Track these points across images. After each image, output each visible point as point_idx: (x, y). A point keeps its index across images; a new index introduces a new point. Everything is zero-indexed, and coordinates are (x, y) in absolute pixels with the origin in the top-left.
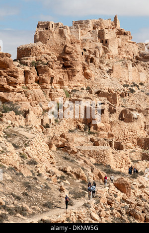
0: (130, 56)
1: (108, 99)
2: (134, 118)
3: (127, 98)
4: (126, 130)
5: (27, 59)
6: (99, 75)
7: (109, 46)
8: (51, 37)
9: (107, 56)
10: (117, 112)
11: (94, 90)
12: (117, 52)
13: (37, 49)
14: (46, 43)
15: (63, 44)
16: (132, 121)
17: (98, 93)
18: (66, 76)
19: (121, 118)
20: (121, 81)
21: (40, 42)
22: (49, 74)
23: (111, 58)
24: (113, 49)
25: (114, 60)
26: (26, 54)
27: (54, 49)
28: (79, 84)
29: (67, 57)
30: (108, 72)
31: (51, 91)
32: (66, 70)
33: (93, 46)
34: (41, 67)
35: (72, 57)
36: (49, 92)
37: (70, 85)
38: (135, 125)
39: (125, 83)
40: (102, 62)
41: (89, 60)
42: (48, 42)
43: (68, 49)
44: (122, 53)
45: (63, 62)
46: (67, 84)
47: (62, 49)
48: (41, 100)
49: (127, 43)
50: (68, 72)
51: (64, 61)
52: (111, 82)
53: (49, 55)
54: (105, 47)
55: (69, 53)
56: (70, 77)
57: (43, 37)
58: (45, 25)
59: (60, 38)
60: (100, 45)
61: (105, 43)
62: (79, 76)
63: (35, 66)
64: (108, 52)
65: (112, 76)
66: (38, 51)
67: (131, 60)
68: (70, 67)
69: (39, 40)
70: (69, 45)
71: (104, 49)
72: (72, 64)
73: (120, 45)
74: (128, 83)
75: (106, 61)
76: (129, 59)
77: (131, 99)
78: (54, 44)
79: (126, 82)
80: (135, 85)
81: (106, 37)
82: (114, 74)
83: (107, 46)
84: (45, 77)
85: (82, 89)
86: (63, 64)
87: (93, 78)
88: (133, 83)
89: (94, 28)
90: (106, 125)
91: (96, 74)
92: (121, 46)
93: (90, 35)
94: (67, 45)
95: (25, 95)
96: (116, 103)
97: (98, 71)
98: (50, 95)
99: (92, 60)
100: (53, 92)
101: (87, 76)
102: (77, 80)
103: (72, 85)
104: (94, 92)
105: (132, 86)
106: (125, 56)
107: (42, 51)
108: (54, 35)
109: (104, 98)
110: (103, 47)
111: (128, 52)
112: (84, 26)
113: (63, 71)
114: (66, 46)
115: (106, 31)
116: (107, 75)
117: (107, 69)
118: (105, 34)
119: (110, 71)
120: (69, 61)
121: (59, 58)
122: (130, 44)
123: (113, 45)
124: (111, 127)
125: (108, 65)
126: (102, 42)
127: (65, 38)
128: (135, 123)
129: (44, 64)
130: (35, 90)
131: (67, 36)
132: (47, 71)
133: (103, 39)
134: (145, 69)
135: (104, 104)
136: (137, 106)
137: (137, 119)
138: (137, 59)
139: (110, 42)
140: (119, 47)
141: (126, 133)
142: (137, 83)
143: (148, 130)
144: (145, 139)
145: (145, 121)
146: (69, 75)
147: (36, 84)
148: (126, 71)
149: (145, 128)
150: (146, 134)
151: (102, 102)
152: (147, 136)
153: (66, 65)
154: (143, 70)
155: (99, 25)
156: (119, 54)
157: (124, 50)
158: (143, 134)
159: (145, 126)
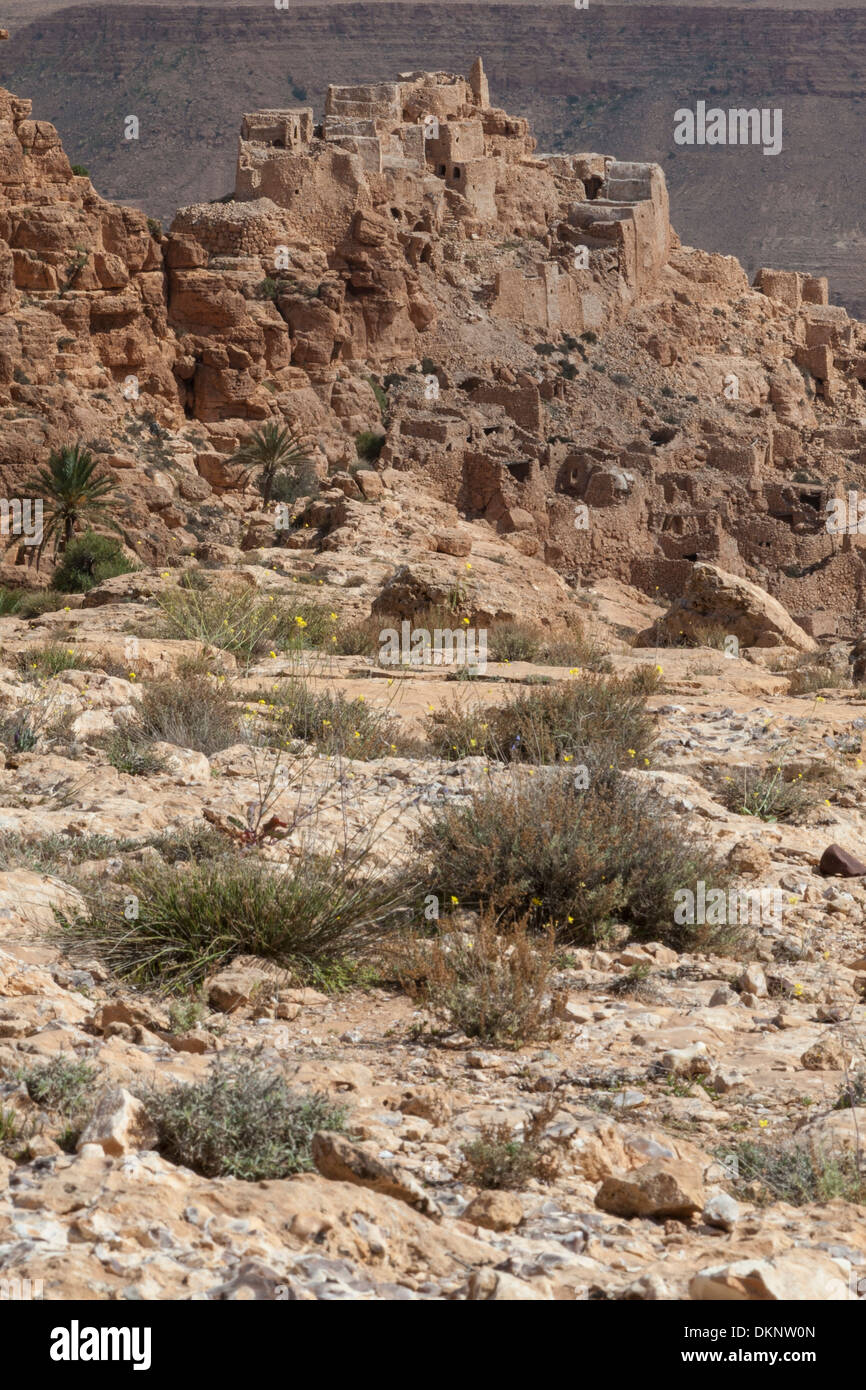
0: (534, 224)
1: (509, 412)
2: (618, 490)
3: (563, 403)
4: (598, 534)
5: (234, 267)
6: (450, 311)
7: (469, 188)
8: (307, 182)
9: (462, 227)
10: (552, 464)
11: (456, 377)
12: (493, 210)
13: (263, 228)
14: (287, 204)
15: (346, 210)
16: (610, 503)
17: (470, 385)
18: (360, 325)
19: (563, 484)
20: (526, 333)
21: (268, 201)
22: (329, 331)
23: (475, 236)
24: (481, 202)
25: (487, 244)
26: (221, 242)
27: (319, 227)
28: (398, 351)
29: (365, 256)
30: (477, 296)
31: (336, 391)
32: (357, 303)
33: (416, 191)
34: (297, 303)
35: (379, 256)
36: (329, 394)
37: (373, 355)
38: (625, 515)
39: (537, 339)
40: (449, 255)
41: (418, 257)
42: (296, 199)
43: (368, 230)
44: (508, 211)
45: (347, 275)
46: (364, 351)
47: (345, 226)
48: (319, 428)
49: (519, 169)
50: (365, 311)
51: (351, 270)
52: (496, 335)
53: (304, 248)
54: (454, 193)
55: (372, 244)
56: (374, 326)
57: (280, 184)
58: (270, 130)
59: (336, 186)
60: (436, 184)
61: (455, 176)
62: (401, 323)
63: (275, 300)
64: (464, 211)
65: (493, 313)
66: (268, 235)
67: (544, 241)
68: (371, 291)
69: (262, 192)
70: (368, 212)
71: (451, 200)
72: (379, 280)
73: (503, 182)
74: (549, 339)
75: (463, 250)
76: (532, 234)
77: (577, 409)
78: (317, 207)
79: (542, 332)
80: (570, 345)
81: (458, 155)
82: (500, 305)
83: (462, 190)
84: (315, 340)
85: (412, 369)
86: (348, 282)
87: (433, 325)
88: (565, 337)
89: (407, 115)
91: (440, 305)
92: (505, 187)
93: (399, 146)
94: (365, 213)
96: (537, 424)
97: (445, 291)
98: (335, 404)
99: (426, 254)
100: (344, 396)
101: (418, 315)
102: (392, 339)
103: (378, 356)
104: (452, 382)
105: (563, 350)
106: (519, 223)
107: (281, 234)
108: (318, 174)
109: (497, 409)
110: (447, 195)
111: (529, 207)
112: (377, 110)
113: (348, 305)
114: (359, 217)
115: (454, 129)
116: (477, 310)
117: (470, 282)
118: (454, 144)
119: (488, 294)
120: (369, 270)
121: (333, 260)
122: (531, 170)
123: (480, 186)
124: (552, 522)
125: (471, 265)
126: (441, 172)
127: (354, 186)
128: (623, 508)
129: (309, 295)
130: (297, 392)
131: (361, 179)
132: (323, 321)
133: (443, 161)
134: (596, 279)
135: (498, 429)
136: (603, 435)
137: (627, 493)
138: (563, 234)
139: (469, 176)
140: (499, 191)
141: (597, 544)
142: (575, 334)
143: (659, 530)
144: (658, 565)
145: (650, 498)
146: (368, 322)
147: (296, 370)
148: (538, 290)
149: (650, 523)
150: (654, 543)
151: (494, 423)
152: (656, 552)
153: (358, 284)
154: (593, 284)
155: (425, 105)
156: (501, 215)
157: (514, 199)
158: (643, 544)
159: (651, 515)
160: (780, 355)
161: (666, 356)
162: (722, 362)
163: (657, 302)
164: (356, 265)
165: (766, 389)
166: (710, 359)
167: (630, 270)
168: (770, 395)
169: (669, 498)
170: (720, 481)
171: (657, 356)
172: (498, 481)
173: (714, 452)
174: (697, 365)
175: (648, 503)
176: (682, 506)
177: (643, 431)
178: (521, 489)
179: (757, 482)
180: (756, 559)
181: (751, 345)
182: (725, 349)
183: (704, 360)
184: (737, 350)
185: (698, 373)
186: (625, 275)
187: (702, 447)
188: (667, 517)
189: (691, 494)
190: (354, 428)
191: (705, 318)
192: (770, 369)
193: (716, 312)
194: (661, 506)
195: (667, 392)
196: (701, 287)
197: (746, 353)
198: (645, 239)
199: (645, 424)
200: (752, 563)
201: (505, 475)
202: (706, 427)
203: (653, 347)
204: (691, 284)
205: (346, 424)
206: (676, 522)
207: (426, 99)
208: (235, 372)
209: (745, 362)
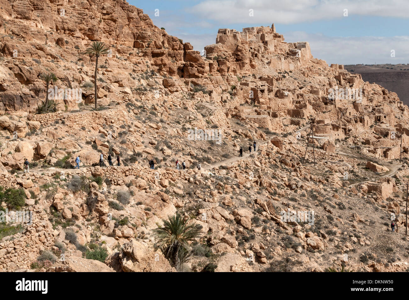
0: (282, 52)
1: (267, 83)
2: (285, 95)
3: (281, 82)
4: (280, 104)
5: (211, 55)
6: (261, 66)
7: (268, 45)
8: (228, 40)
9: (266, 52)
10: (274, 91)
11: (258, 76)
12: (274, 50)
13: (218, 48)
14: (224, 44)
15: (236, 45)
16: (284, 98)
17: (260, 78)
18: (238, 67)
19: (276, 95)
20: (276, 70)
22: (226, 65)
23: (269, 54)
24: (271, 48)
25: (272, 55)
26: (211, 51)
27: (230, 48)
28: (247, 72)
29: (239, 53)
30: (267, 63)
31: (227, 77)
32: (238, 62)
33: (257, 45)
34: (221, 60)
35: (242, 53)
36: (226, 78)
38: (286, 100)
39: (279, 71)
40: (263, 56)
41: (254, 56)
42: (225, 43)
43: (239, 48)
44: (277, 50)
45: (236, 57)
46: (239, 72)
47: (235, 48)
48: (221, 83)
49: (281, 43)
50: (239, 64)
52: (270, 70)
53: (227, 52)
54: (266, 46)
55: (240, 51)
56: (241, 67)
57: (222, 40)
58: (223, 31)
59: (234, 40)
60: (262, 44)
61: (265, 43)
62: (247, 66)
63: (217, 60)
64: (267, 49)
65: (270, 66)
67: (284, 55)
68: (241, 60)
69: (220, 42)
70: (240, 45)
71: (265, 47)
72: (242, 58)
73: (276, 45)
75: (266, 56)
76: (282, 54)
77: (283, 83)
78: (230, 44)
79: (280, 70)
80: (286, 72)
81: (266, 39)
82: (271, 65)
83: (267, 46)
84: (223, 67)
85: (250, 75)
86: (236, 58)
87: (257, 68)
88: (285, 71)
89: (258, 33)
90: (266, 101)
91: (259, 65)
93: (255, 38)
95: (209, 80)
96: (273, 85)
97: (260, 63)
98: (227, 80)
99: (256, 55)
100: (229, 78)
101: (253, 66)
102: (245, 70)
103: (242, 73)
104: (257, 77)
105: (284, 73)
106: (279, 52)
107: (222, 49)
108: (230, 38)
109: (265, 82)
110: (264, 46)
111: (281, 49)
112: (251, 32)
113: (236, 63)
114: (238, 46)
115: (266, 35)
116: (267, 66)
117: (266, 61)
118: (266, 37)
119: (269, 63)
120: (240, 56)
121: (233, 54)
122: (283, 43)
123: (271, 45)
124: (270, 101)
125: (267, 58)
126: (263, 42)
127: (237, 40)
128: (286, 99)
129: (223, 59)
130: (217, 76)
131: (239, 39)
132: (225, 63)
133: (264, 40)
134: (293, 61)
135: (264, 86)
136: (288, 87)
137: (287, 96)
138: (288, 54)
139: (268, 43)
140: (275, 46)
141: (280, 106)
142: (288, 71)
143: (295, 104)
144: (293, 110)
145: (293, 98)
146: (240, 66)
147: (217, 72)
148: (280, 63)
149: (293, 102)
150: (294, 106)
151: (263, 84)
152: (294, 108)
153: (238, 59)
154: (292, 62)
155: (261, 31)
156: (275, 51)
157: (278, 48)
158: (291, 107)
159: (293, 101)
160: (332, 77)
161: (306, 75)
162: (319, 77)
163: (306, 66)
164: (238, 55)
165: (328, 82)
166: (317, 77)
167: (300, 60)
168: (329, 84)
169: (298, 98)
170: (312, 96)
171: (304, 75)
172: (257, 93)
173: (311, 91)
174: (314, 78)
175: (293, 99)
176: (300, 99)
177: (297, 87)
178: (262, 95)
179: (320, 96)
180: (317, 110)
181: (326, 75)
182: (320, 75)
183: (315, 77)
184: (323, 75)
185: (314, 79)
186: (299, 61)
187: (309, 90)
188: (297, 101)
189: (303, 97)
190: (231, 84)
191: (316, 69)
192: (329, 79)
193: (319, 69)
194: (296, 99)
195: (305, 81)
196: (317, 65)
197: (324, 76)
198: (304, 55)
199: (298, 86)
200: (316, 111)
201: (259, 92)
202: (311, 87)
203: (304, 73)
204: (314, 64)
205: (229, 84)
206: (299, 102)
207: (261, 30)
208: (191, 68)
209: (324, 78)
